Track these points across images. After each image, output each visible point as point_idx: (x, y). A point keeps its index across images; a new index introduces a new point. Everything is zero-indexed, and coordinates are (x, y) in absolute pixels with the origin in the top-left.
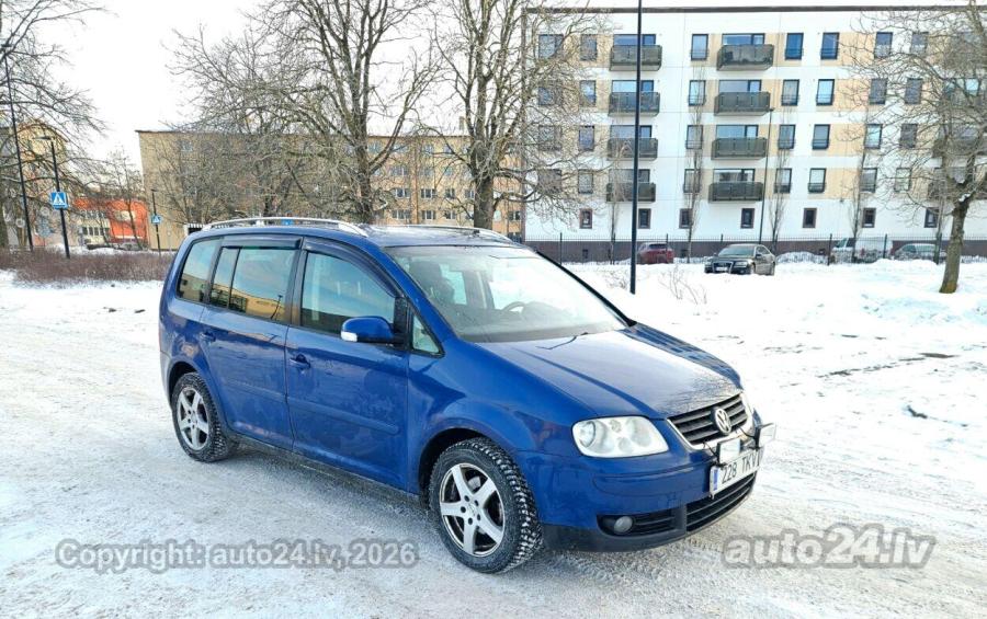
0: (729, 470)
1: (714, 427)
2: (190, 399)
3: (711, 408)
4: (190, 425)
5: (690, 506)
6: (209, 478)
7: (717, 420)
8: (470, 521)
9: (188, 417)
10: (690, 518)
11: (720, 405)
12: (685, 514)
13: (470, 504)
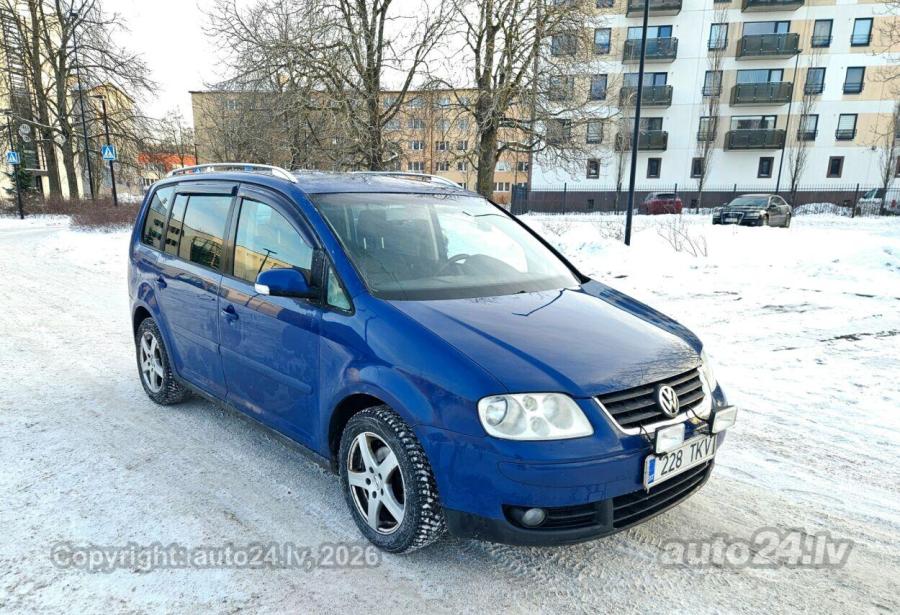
0: (671, 459)
1: (657, 407)
2: (149, 342)
3: (655, 385)
4: (150, 368)
5: (617, 501)
6: (159, 422)
7: (661, 399)
8: (375, 494)
9: (148, 360)
10: (617, 514)
11: (666, 381)
12: (611, 508)
13: (375, 475)
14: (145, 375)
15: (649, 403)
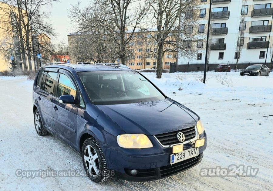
0: (180, 156)
1: (176, 139)
2: (37, 116)
3: (177, 132)
5: (161, 168)
6: (38, 140)
7: (178, 136)
8: (91, 164)
9: (37, 121)
10: (161, 172)
11: (181, 131)
12: (159, 171)
13: (92, 158)
14: (36, 125)
15: (174, 137)
